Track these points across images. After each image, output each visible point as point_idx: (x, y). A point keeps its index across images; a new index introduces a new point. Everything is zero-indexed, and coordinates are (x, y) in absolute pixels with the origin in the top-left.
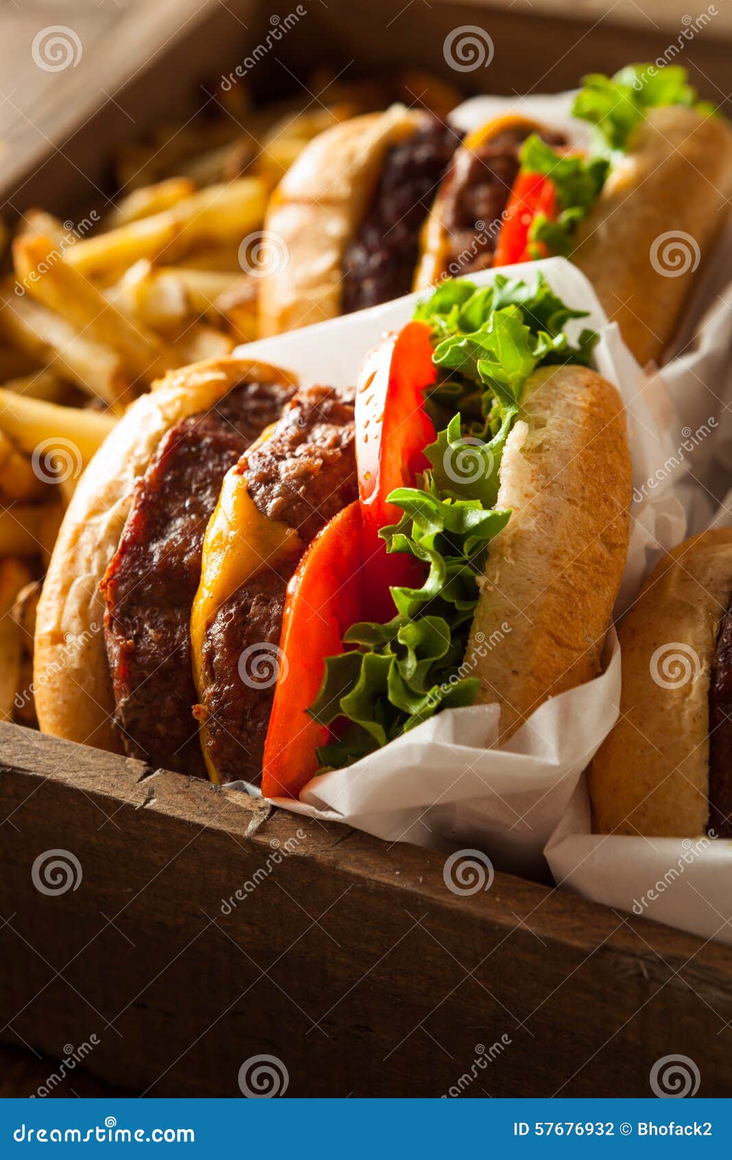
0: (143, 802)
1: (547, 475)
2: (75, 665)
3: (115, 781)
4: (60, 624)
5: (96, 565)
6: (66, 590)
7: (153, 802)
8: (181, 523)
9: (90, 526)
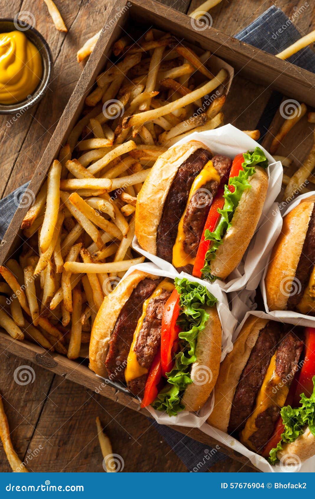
0: (116, 400)
2: (99, 367)
3: (110, 394)
4: (95, 359)
5: (102, 350)
6: (96, 353)
7: (118, 400)
8: (122, 352)
9: (101, 342)
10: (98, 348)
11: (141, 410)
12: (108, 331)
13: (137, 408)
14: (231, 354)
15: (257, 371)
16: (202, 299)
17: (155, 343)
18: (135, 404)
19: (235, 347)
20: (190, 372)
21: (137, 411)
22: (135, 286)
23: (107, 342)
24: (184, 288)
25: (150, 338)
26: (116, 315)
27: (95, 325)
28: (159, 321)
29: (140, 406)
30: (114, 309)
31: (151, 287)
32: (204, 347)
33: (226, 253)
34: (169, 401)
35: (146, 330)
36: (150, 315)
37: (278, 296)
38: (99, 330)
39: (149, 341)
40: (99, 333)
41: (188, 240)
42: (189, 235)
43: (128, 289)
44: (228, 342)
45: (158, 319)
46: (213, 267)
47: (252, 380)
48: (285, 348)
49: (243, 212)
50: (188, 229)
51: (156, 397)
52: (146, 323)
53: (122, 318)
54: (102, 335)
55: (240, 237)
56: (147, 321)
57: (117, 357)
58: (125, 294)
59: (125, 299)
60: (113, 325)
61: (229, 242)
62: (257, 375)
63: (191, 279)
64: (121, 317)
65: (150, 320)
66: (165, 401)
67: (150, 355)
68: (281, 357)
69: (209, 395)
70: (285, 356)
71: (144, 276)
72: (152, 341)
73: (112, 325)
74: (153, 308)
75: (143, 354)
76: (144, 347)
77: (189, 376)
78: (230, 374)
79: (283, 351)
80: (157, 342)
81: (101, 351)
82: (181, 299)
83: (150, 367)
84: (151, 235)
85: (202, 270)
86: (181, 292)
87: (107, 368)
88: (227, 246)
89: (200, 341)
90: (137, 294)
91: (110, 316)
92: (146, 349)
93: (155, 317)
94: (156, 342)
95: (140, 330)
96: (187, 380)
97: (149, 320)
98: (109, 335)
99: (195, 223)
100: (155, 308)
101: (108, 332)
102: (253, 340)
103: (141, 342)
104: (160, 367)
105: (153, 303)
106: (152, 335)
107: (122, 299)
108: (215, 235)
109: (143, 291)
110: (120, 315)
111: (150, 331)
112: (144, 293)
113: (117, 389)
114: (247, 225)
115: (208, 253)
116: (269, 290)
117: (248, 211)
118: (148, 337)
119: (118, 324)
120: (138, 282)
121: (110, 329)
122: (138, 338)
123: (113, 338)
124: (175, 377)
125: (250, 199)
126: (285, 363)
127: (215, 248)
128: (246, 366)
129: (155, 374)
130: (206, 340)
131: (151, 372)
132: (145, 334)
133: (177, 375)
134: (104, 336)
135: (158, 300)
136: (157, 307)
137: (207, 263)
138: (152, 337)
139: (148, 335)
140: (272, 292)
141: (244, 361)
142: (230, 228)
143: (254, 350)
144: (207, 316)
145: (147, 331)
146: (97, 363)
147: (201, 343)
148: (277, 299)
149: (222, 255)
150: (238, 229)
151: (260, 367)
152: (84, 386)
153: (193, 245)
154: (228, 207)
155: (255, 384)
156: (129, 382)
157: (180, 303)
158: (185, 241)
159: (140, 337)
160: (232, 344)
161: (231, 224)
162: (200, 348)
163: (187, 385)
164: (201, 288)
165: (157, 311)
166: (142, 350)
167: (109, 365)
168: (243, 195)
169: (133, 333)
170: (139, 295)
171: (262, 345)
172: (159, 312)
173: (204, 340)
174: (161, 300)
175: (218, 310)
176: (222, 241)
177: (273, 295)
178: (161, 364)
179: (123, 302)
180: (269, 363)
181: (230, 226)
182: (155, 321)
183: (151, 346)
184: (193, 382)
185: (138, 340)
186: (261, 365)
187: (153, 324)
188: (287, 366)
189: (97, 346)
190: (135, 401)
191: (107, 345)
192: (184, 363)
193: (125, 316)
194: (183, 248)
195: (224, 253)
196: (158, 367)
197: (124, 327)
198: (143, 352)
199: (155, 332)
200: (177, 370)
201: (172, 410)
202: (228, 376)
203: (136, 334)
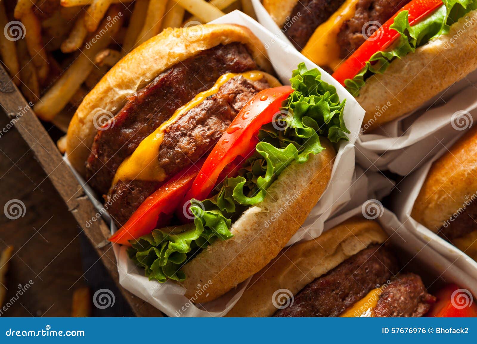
0: (73, 208)
1: (259, 226)
2: (82, 137)
3: (69, 192)
4: (84, 118)
5: (107, 108)
6: (93, 107)
7: (76, 211)
8: (139, 126)
9: (114, 91)
10: (102, 99)
11: (102, 249)
12: (138, 78)
13: (98, 242)
14: (309, 245)
15: (337, 294)
16: (328, 116)
17: (204, 141)
18: (101, 234)
20: (234, 221)
21: (96, 247)
22: (227, 41)
23: (128, 94)
24: (305, 86)
25: (202, 128)
26: (168, 59)
27: (121, 63)
28: (233, 113)
29: (106, 242)
30: (171, 49)
31: (248, 61)
32: (284, 192)
33: (405, 76)
35: (204, 112)
36: (225, 92)
37: (441, 199)
38: (124, 71)
39: (198, 131)
40: (121, 74)
41: (354, 22)
42: (362, 13)
43: (214, 36)
44: (316, 221)
45: (233, 107)
47: (324, 302)
48: (405, 287)
50: (367, 5)
51: (148, 232)
52: (211, 101)
53: (175, 71)
54: (123, 81)
55: (447, 62)
56: (215, 100)
57: (126, 128)
58: (205, 39)
59: (199, 46)
60: (154, 73)
61: (422, 59)
62: (336, 299)
63: (326, 78)
64: (174, 69)
65: (220, 100)
66: (159, 247)
67: (186, 153)
68: (393, 296)
70: (400, 298)
71: (248, 38)
72: (203, 135)
73: (152, 72)
74: (236, 87)
75: (176, 145)
76: (184, 135)
77: (229, 226)
78: (291, 272)
79: (400, 290)
80: (210, 142)
81: (104, 109)
82: (292, 97)
83: (172, 177)
85: (349, 81)
86: (297, 88)
87: (97, 141)
88: (416, 63)
89: (283, 178)
90: (221, 55)
91: (157, 57)
92: (184, 141)
93: (231, 100)
94: (208, 140)
95: (194, 107)
96: (222, 229)
97: (218, 100)
98: (136, 86)
100: (238, 89)
101: (136, 81)
102: (355, 246)
103: (183, 125)
104: (190, 183)
105: (239, 82)
106: (207, 126)
107: (194, 42)
108: (411, 30)
109: (232, 58)
110: (175, 66)
111: (209, 117)
112: (233, 60)
115: (380, 55)
116: (431, 182)
118: (199, 126)
119: (162, 76)
120: (235, 39)
122: (183, 116)
123: (141, 94)
124: (207, 212)
126: (396, 307)
127: (394, 54)
128: (323, 276)
129: (174, 189)
130: (294, 183)
131: (169, 183)
132: (197, 117)
133: (211, 212)
134: (124, 85)
135: (249, 84)
136: (242, 91)
137: (365, 71)
138: (206, 129)
139: (202, 122)
140: (436, 188)
141: (326, 265)
142: (441, 36)
143: (350, 261)
144: (318, 148)
145: (204, 115)
146: (84, 127)
147: (283, 183)
148: (436, 204)
149: (397, 75)
151: (346, 291)
152: (36, 153)
153: (359, 35)
155: (324, 311)
156: (120, 182)
157: (286, 104)
158: (349, 21)
159: (186, 118)
161: (446, 30)
162: (276, 190)
163: (217, 238)
164: (335, 99)
165: (238, 96)
166: (177, 137)
167: (104, 136)
169: (178, 106)
170: (223, 57)
171: (368, 261)
172: (242, 100)
173: (292, 182)
174: (254, 87)
175: (341, 152)
176: (414, 49)
177: (435, 194)
178: (194, 178)
179: (194, 49)
180: (364, 295)
181: (442, 32)
182: (226, 108)
183: (195, 141)
184: (230, 237)
185: (180, 119)
186: (351, 288)
187: (221, 110)
188: (395, 314)
189: (102, 96)
190: (103, 228)
191: (122, 102)
192: (235, 197)
193: (183, 72)
194: (338, 31)
195: (403, 73)
196: (185, 181)
197: (170, 87)
198: (178, 141)
199: (215, 124)
200: (215, 203)
201: (160, 269)
202: (285, 272)
203: (182, 110)
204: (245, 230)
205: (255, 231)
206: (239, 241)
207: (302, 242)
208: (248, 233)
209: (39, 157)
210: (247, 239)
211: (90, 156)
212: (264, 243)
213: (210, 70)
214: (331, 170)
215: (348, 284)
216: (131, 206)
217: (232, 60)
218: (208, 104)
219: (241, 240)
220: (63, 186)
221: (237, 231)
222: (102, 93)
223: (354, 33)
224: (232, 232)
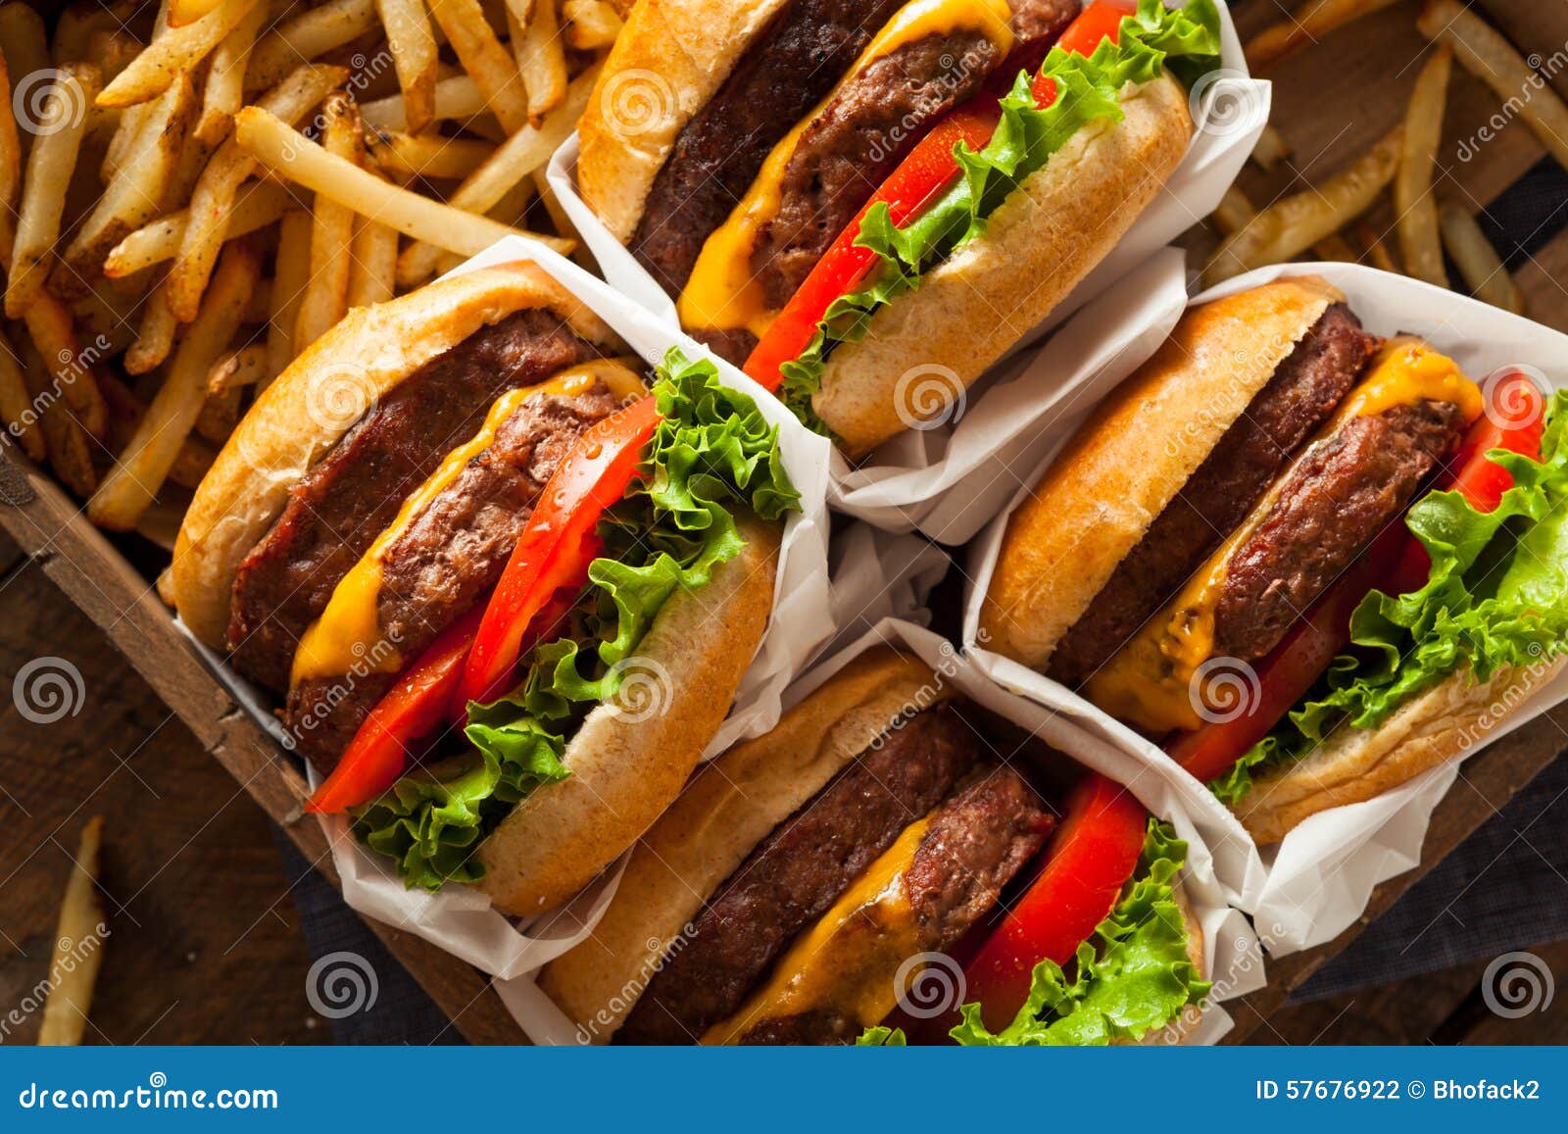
0: (213, 744)
1: (624, 741)
2: (206, 583)
3: (199, 710)
4: (203, 541)
5: (249, 515)
6: (218, 515)
7: (221, 749)
8: (327, 551)
9: (258, 475)
10: (233, 496)
11: (295, 825)
12: (307, 440)
13: (285, 811)
14: (756, 748)
15: (828, 851)
16: (744, 469)
17: (476, 567)
18: (285, 792)
19: (784, 728)
20: (568, 739)
21: (282, 823)
22: (497, 315)
23: (290, 482)
24: (687, 400)
25: (468, 538)
27: (264, 405)
28: (533, 488)
29: (301, 808)
30: (370, 363)
31: (558, 350)
32: (667, 658)
33: (911, 339)
34: (435, 818)
35: (465, 499)
36: (508, 446)
37: (1035, 598)
38: (271, 427)
39: (459, 547)
40: (266, 435)
41: (782, 226)
42: (796, 204)
43: (465, 312)
44: (764, 694)
45: (532, 477)
46: (836, 377)
47: (799, 876)
48: (977, 808)
49: (1050, 200)
50: (805, 184)
51: (382, 784)
52: (479, 471)
53: (388, 411)
54: (273, 450)
55: (995, 295)
56: (487, 467)
57: (298, 561)
58: (443, 325)
59: (432, 346)
61: (941, 297)
62: (825, 864)
63: (731, 378)
64: (384, 406)
65: (498, 465)
66: (415, 816)
67: (438, 604)
68: (950, 837)
69: (600, 868)
70: (965, 838)
71: (547, 297)
72: (470, 555)
74: (533, 427)
75: (413, 589)
76: (427, 561)
77: (559, 751)
78: (721, 819)
79: (965, 819)
80: (488, 567)
81: (243, 516)
82: (658, 436)
83: (416, 654)
84: (642, 149)
85: (789, 366)
86: (669, 408)
87: (238, 592)
88: (929, 309)
89: (663, 627)
90: (490, 349)
92: (430, 574)
93: (523, 462)
94: (484, 564)
95: (443, 490)
96: (545, 763)
97: (494, 466)
98: (305, 461)
99: (842, 164)
100: (537, 430)
101: (304, 447)
102: (863, 731)
103: (422, 538)
104: (460, 667)
105: (539, 411)
106: (479, 531)
107: (419, 337)
108: (903, 241)
109: (519, 351)
110: (385, 400)
111: (479, 509)
112: (518, 358)
113: (235, 706)
114: (1044, 260)
115: (845, 304)
116: (1010, 560)
117: (1071, 207)
118: (461, 532)
119: (360, 430)
120: (514, 306)
121: (320, 437)
122: (419, 516)
123: (318, 478)
124: (504, 729)
125: (1097, 165)
126: (954, 862)
127: (877, 296)
128: (794, 816)
129: (425, 688)
130: (687, 634)
131: (413, 675)
132: (453, 514)
133: (512, 727)
134: (279, 457)
135: (562, 408)
136: (548, 433)
137: (820, 343)
138: (477, 538)
139: (466, 522)
140: (1021, 575)
141: (797, 791)
142: (972, 241)
143: (851, 769)
144: (733, 544)
145: (468, 506)
146: (206, 562)
147: (662, 639)
148: (1028, 608)
149: (893, 338)
150: (1000, 259)
151: (848, 842)
152: (109, 633)
153: (797, 254)
154: (1000, 154)
155: (802, 895)
156: (304, 682)
157: (648, 452)
158: (769, 224)
159: (427, 520)
160: (776, 709)
161: (982, 226)
163: (534, 781)
164: (756, 425)
165: (540, 448)
166: (414, 570)
167: (252, 582)
168: (1078, 139)
169: (407, 491)
170: (494, 355)
171: (893, 762)
172: (548, 456)
173: (682, 632)
174: (575, 414)
175: (787, 542)
176: (917, 279)
177: (1019, 586)
178: (466, 655)
179: (422, 354)
180: (891, 842)
181: (974, 232)
182: (515, 481)
183: (456, 570)
184: (565, 777)
185: (413, 524)
186: (856, 835)
187: (504, 488)
188: (955, 877)
189: (233, 488)
190: (290, 778)
191: (281, 499)
192: (560, 689)
193: (405, 410)
194: (749, 250)
195: (904, 333)
196: (447, 665)
197: (380, 453)
198: (417, 579)
199: (496, 522)
200: (520, 704)
201: (426, 864)
202: (708, 822)
203: (416, 501)
204: (595, 755)
205: (618, 753)
206: (586, 782)
207: (741, 744)
208: (603, 761)
209: (117, 641)
210: (603, 774)
211: (231, 627)
212: (644, 775)
213: (470, 391)
214: (773, 585)
215: (850, 825)
216: (338, 731)
217: (516, 358)
218: (471, 477)
219: (589, 779)
220: (183, 696)
221: (579, 761)
222: (233, 483)
223: (786, 251)
224: (568, 763)
